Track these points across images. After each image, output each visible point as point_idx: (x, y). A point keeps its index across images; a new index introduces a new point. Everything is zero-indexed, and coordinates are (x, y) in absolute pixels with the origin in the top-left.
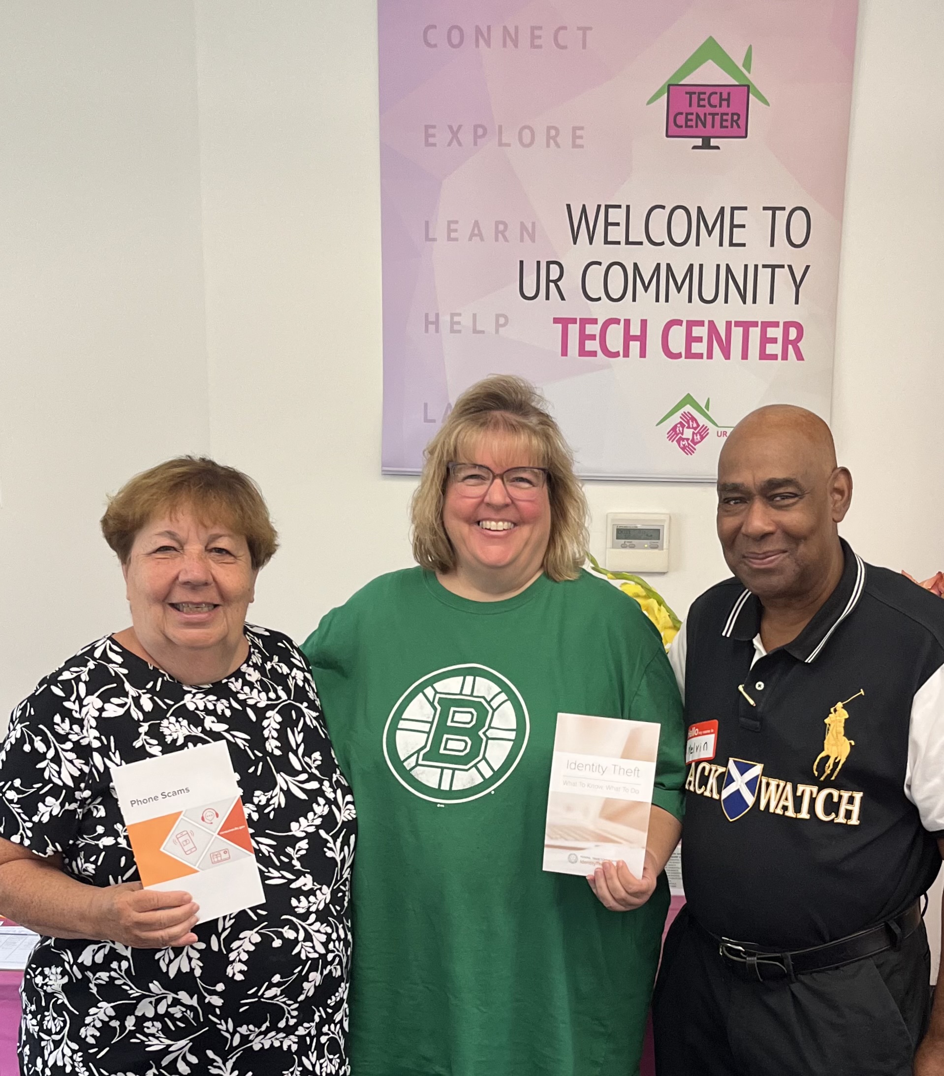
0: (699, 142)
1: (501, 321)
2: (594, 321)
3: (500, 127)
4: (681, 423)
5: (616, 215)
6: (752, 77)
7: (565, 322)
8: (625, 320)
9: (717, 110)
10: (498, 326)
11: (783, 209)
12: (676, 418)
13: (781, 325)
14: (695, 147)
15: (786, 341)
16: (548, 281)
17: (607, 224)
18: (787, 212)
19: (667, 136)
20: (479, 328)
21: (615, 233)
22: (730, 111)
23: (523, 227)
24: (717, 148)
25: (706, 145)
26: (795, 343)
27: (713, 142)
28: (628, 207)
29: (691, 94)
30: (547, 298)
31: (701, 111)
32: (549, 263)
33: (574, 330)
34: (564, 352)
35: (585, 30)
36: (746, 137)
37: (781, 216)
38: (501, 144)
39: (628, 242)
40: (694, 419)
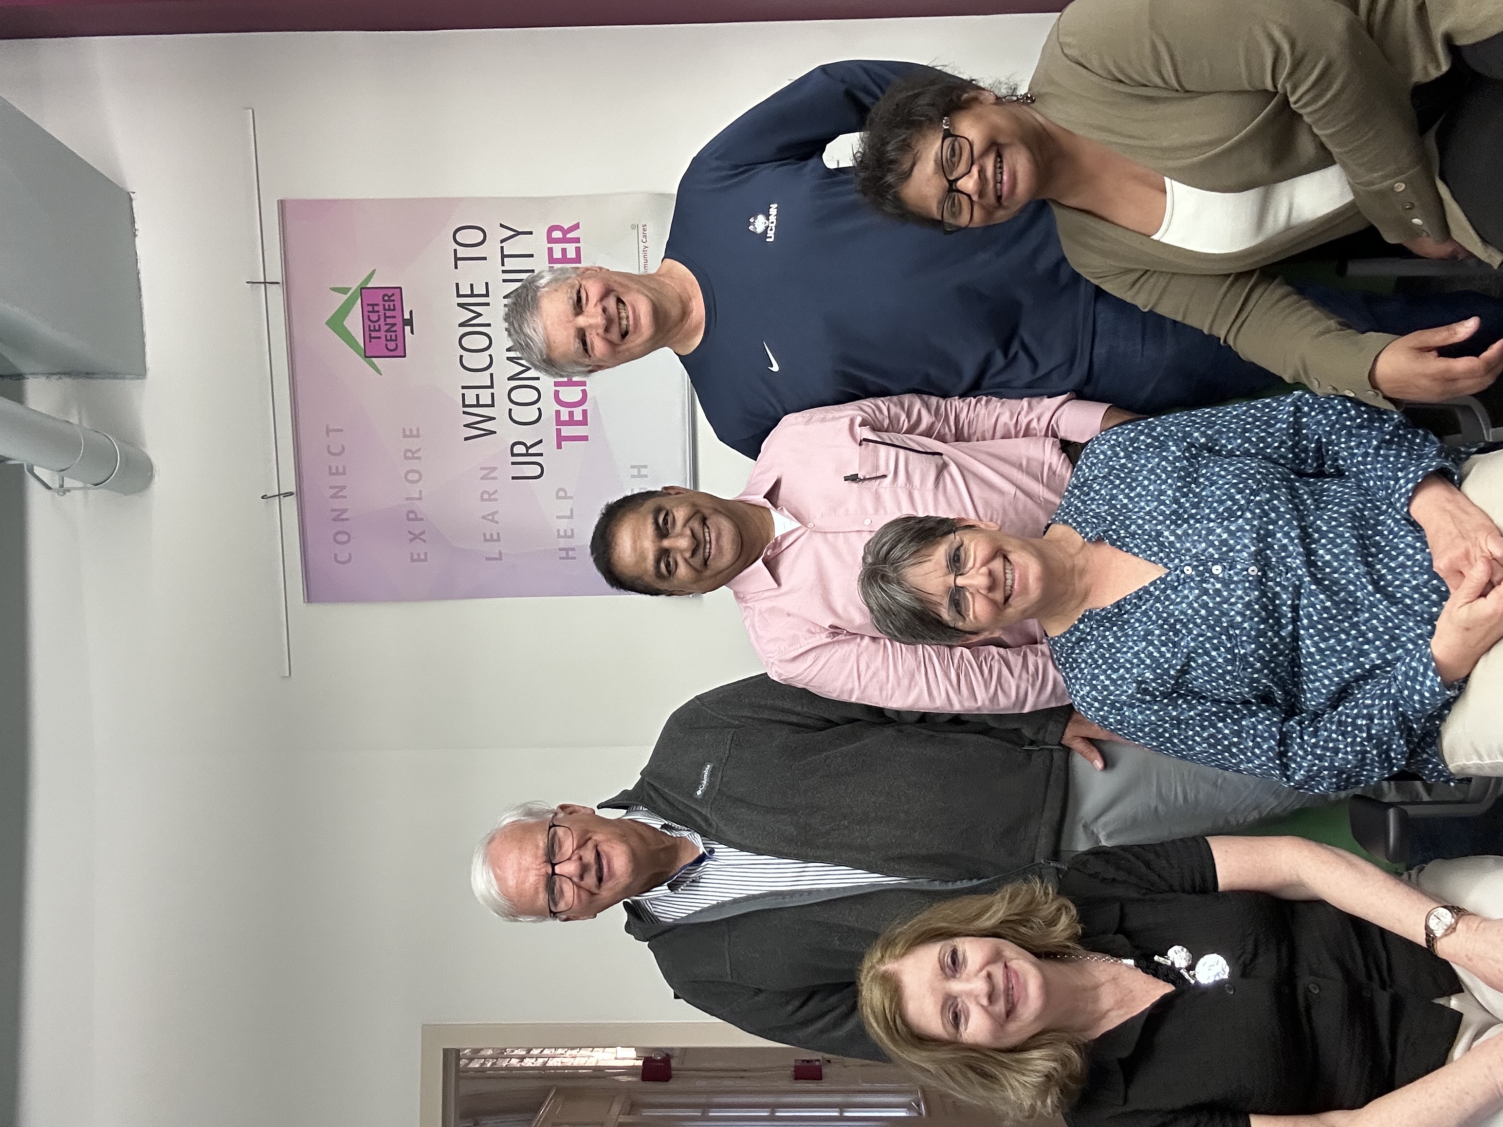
0: (408, 329)
1: (562, 494)
2: (558, 413)
5: (471, 400)
7: (561, 439)
8: (555, 386)
9: (382, 313)
10: (566, 497)
11: (455, 251)
13: (550, 245)
14: (412, 333)
15: (564, 240)
16: (527, 455)
17: (478, 405)
18: (458, 248)
19: (405, 356)
20: (569, 514)
21: (485, 399)
22: (381, 303)
24: (411, 312)
25: (410, 322)
26: (565, 232)
27: (407, 316)
28: (463, 387)
29: (371, 337)
30: (541, 455)
31: (384, 328)
32: (513, 455)
33: (566, 431)
34: (585, 438)
35: (328, 431)
36: (400, 288)
37: (462, 252)
38: (420, 499)
39: (492, 387)
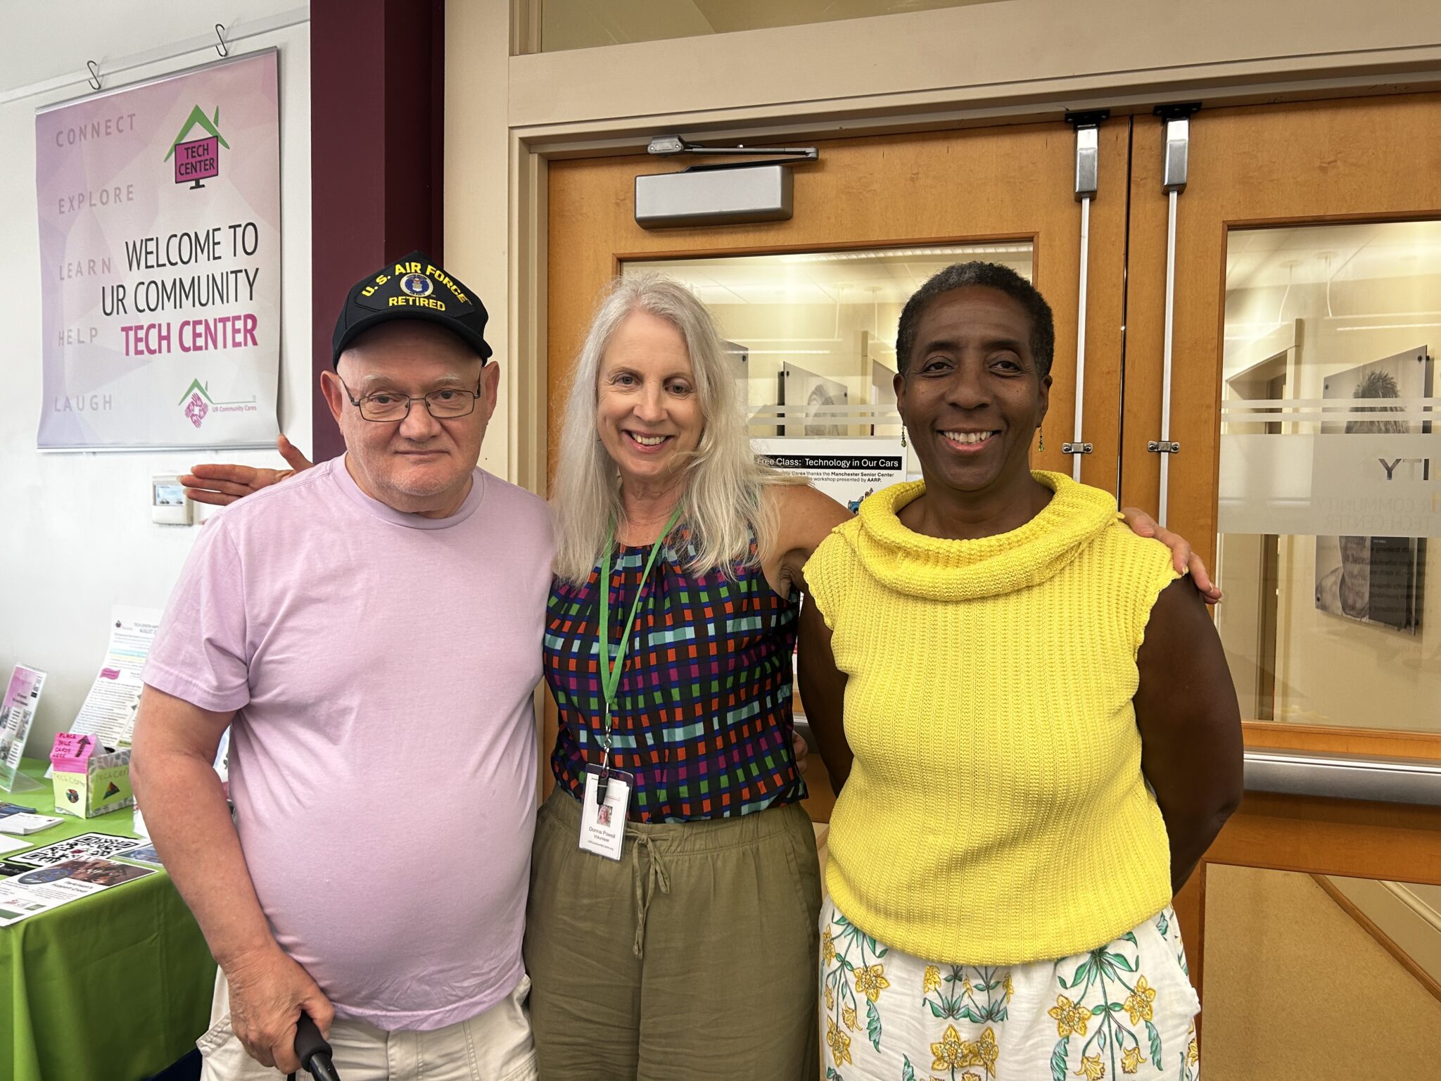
0: (193, 184)
1: (94, 332)
2: (141, 327)
3: (91, 193)
4: (192, 403)
5: (151, 246)
6: (220, 130)
7: (126, 330)
8: (159, 324)
9: (202, 158)
10: (92, 336)
11: (240, 226)
12: (189, 399)
13: (242, 318)
14: (192, 188)
15: (246, 331)
16: (118, 300)
17: (147, 253)
18: (242, 228)
19: (176, 182)
20: (81, 339)
21: (152, 260)
22: (208, 157)
23: (104, 262)
24: (204, 186)
25: (198, 186)
26: (251, 331)
27: (202, 182)
28: (157, 238)
29: (187, 149)
30: (118, 313)
31: (193, 161)
32: (118, 287)
33: (132, 334)
34: (127, 354)
35: (131, 116)
37: (239, 231)
38: (91, 205)
39: (159, 266)
40: (199, 399)
